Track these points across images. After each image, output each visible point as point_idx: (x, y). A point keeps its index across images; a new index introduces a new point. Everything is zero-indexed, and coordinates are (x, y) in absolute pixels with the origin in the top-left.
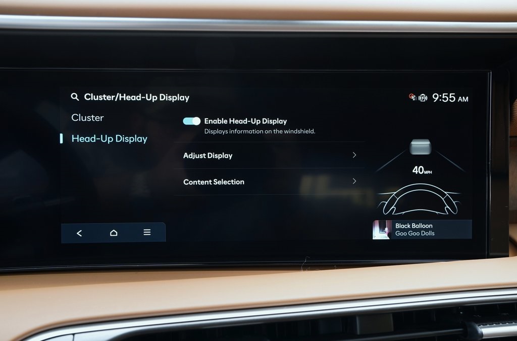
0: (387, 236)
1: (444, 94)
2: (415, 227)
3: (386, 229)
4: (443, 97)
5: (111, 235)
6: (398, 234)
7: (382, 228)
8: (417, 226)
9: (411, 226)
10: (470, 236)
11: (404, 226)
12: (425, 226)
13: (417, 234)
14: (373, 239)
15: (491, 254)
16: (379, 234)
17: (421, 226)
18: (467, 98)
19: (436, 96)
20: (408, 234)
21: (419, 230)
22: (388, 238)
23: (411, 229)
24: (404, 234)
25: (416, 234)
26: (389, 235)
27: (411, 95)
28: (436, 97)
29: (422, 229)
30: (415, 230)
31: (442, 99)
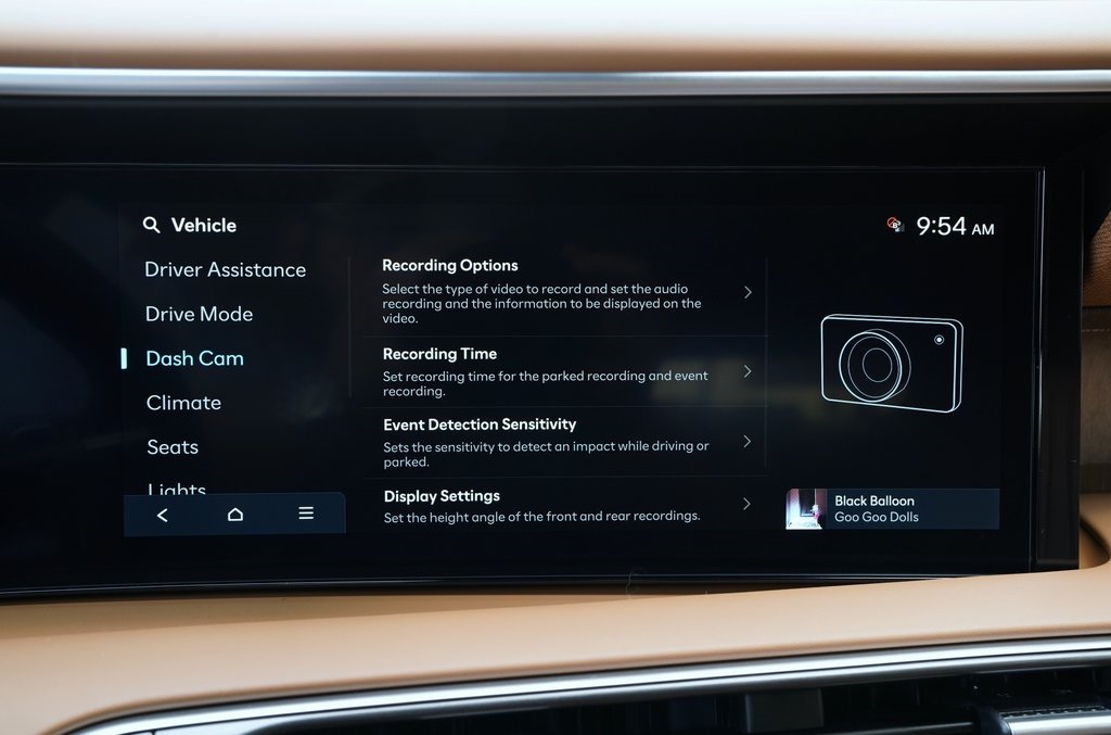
0: (816, 522)
1: (941, 219)
2: (878, 503)
3: (815, 508)
4: (940, 225)
5: (230, 519)
6: (841, 518)
7: (806, 506)
8: (882, 502)
9: (868, 502)
10: (994, 523)
11: (853, 502)
12: (899, 502)
13: (882, 518)
14: (788, 528)
15: (1040, 562)
16: (799, 519)
17: (889, 501)
18: (992, 226)
19: (924, 223)
20: (861, 517)
21: (886, 510)
22: (820, 528)
23: (868, 507)
24: (854, 518)
25: (879, 518)
26: (821, 520)
27: (891, 221)
28: (924, 225)
29: (892, 508)
30: (878, 510)
31: (937, 228)
